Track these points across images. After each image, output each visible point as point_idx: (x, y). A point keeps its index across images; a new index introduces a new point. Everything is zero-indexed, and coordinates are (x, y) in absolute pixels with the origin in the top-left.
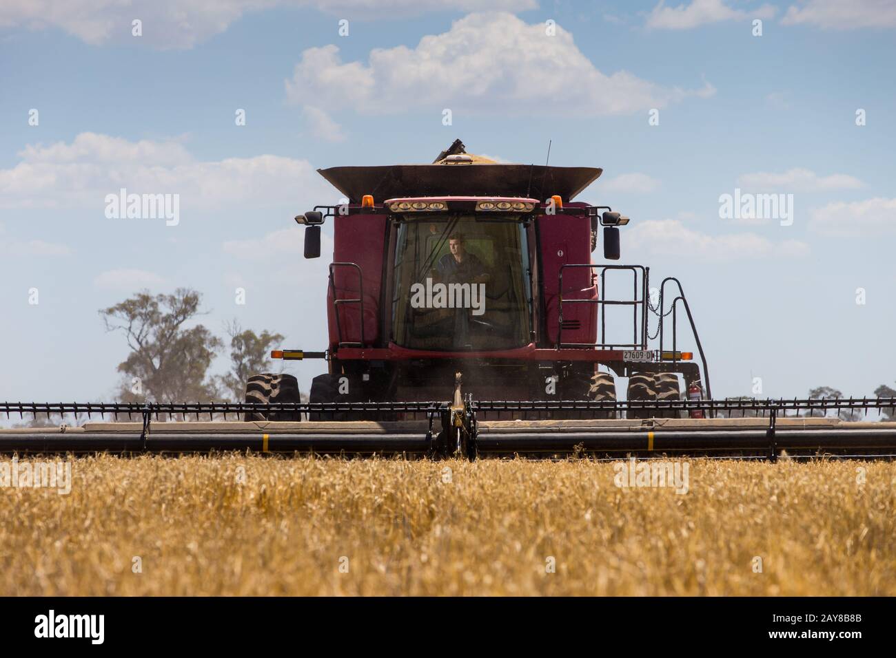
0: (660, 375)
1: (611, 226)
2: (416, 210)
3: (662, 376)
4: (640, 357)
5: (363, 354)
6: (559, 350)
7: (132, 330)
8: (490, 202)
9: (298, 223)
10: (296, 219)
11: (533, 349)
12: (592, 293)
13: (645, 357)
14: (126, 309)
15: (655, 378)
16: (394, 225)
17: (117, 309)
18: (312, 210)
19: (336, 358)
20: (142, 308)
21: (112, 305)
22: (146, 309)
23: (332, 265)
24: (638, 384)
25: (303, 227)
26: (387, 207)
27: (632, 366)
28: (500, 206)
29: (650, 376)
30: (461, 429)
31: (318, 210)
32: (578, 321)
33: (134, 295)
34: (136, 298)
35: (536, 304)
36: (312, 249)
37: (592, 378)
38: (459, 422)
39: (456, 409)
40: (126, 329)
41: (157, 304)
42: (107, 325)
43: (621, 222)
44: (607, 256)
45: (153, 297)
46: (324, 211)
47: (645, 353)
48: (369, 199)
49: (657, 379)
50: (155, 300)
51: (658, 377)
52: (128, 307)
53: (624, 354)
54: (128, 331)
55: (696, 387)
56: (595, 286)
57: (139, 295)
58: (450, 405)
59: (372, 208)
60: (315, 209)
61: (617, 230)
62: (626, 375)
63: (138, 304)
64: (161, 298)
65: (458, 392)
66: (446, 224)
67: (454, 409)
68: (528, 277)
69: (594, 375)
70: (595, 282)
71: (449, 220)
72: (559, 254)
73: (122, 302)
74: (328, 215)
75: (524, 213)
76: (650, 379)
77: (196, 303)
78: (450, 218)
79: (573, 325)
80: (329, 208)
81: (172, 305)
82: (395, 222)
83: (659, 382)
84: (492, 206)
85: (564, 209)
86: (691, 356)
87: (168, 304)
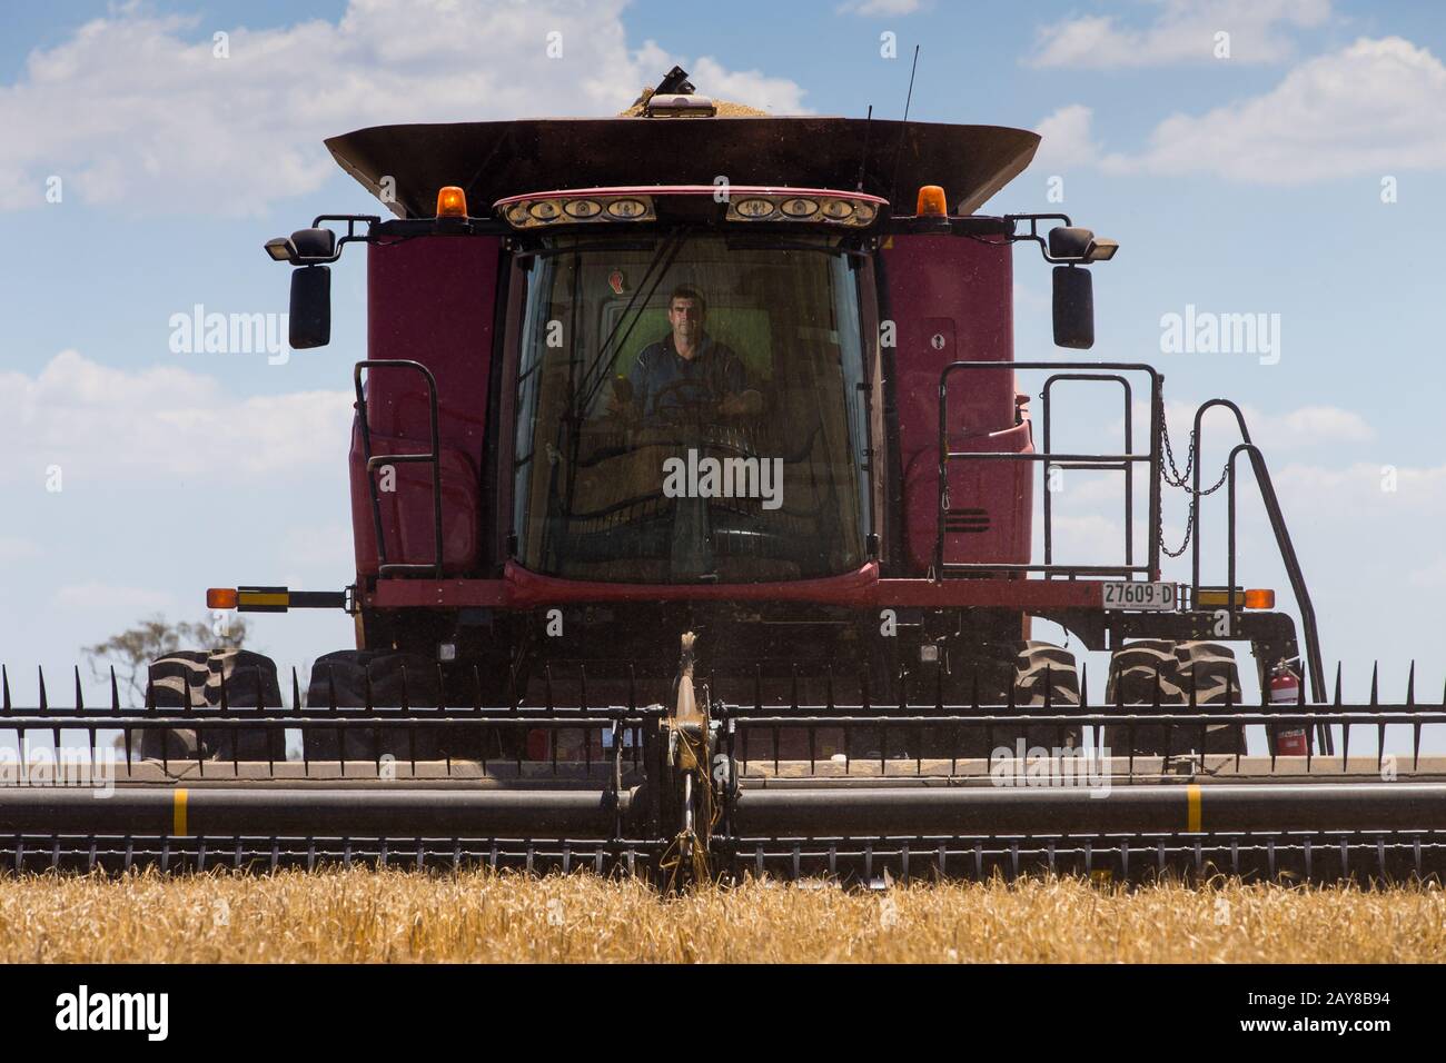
0: (1189, 645)
1: (1072, 263)
2: (574, 221)
3: (1197, 648)
4: (1146, 598)
5: (440, 594)
6: (939, 580)
7: (135, 681)
8: (763, 198)
9: (275, 258)
10: (267, 248)
11: (874, 579)
12: (1019, 440)
13: (1158, 600)
14: (127, 647)
15: (1178, 652)
16: (519, 260)
17: (112, 646)
18: (310, 227)
19: (374, 609)
20: (153, 645)
21: (104, 640)
22: (160, 645)
23: (360, 366)
24: (1137, 668)
25: (287, 270)
26: (500, 219)
27: (1122, 624)
28: (789, 208)
29: (1166, 648)
30: (695, 775)
31: (324, 226)
32: (982, 512)
33: (141, 623)
34: (143, 629)
35: (880, 466)
36: (310, 325)
37: (1023, 654)
38: (690, 759)
39: (682, 724)
40: (126, 679)
41: (176, 638)
42: (95, 672)
43: (1096, 251)
44: (1063, 337)
45: (170, 628)
46: (340, 229)
47: (1157, 589)
48: (452, 197)
49: (1184, 655)
50: (174, 632)
51: (1187, 651)
52: (129, 643)
53: (1106, 591)
54: (129, 683)
55: (1287, 675)
56: (1025, 424)
57: (149, 624)
58: (664, 715)
59: (463, 219)
60: (316, 224)
61: (1086, 276)
62: (1107, 646)
63: (146, 639)
64: (182, 627)
65: (686, 686)
66: (652, 256)
67: (674, 726)
68: (861, 394)
69: (1026, 648)
70: (1024, 416)
71: (657, 248)
72: (934, 342)
73: (120, 634)
74: (350, 238)
75: (852, 228)
76: (1165, 657)
77: (242, 638)
78: (661, 241)
79: (971, 521)
80: (351, 219)
81: (201, 639)
82: (521, 253)
83: (1189, 663)
84: (769, 207)
85: (950, 221)
86: (1270, 597)
87: (195, 639)
